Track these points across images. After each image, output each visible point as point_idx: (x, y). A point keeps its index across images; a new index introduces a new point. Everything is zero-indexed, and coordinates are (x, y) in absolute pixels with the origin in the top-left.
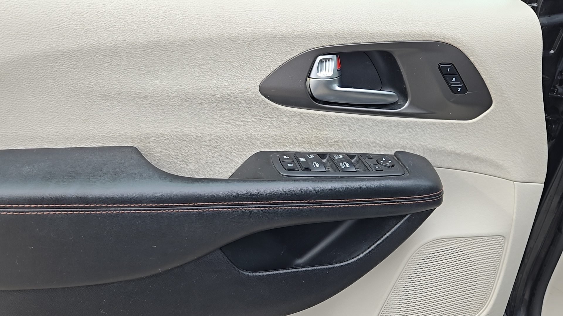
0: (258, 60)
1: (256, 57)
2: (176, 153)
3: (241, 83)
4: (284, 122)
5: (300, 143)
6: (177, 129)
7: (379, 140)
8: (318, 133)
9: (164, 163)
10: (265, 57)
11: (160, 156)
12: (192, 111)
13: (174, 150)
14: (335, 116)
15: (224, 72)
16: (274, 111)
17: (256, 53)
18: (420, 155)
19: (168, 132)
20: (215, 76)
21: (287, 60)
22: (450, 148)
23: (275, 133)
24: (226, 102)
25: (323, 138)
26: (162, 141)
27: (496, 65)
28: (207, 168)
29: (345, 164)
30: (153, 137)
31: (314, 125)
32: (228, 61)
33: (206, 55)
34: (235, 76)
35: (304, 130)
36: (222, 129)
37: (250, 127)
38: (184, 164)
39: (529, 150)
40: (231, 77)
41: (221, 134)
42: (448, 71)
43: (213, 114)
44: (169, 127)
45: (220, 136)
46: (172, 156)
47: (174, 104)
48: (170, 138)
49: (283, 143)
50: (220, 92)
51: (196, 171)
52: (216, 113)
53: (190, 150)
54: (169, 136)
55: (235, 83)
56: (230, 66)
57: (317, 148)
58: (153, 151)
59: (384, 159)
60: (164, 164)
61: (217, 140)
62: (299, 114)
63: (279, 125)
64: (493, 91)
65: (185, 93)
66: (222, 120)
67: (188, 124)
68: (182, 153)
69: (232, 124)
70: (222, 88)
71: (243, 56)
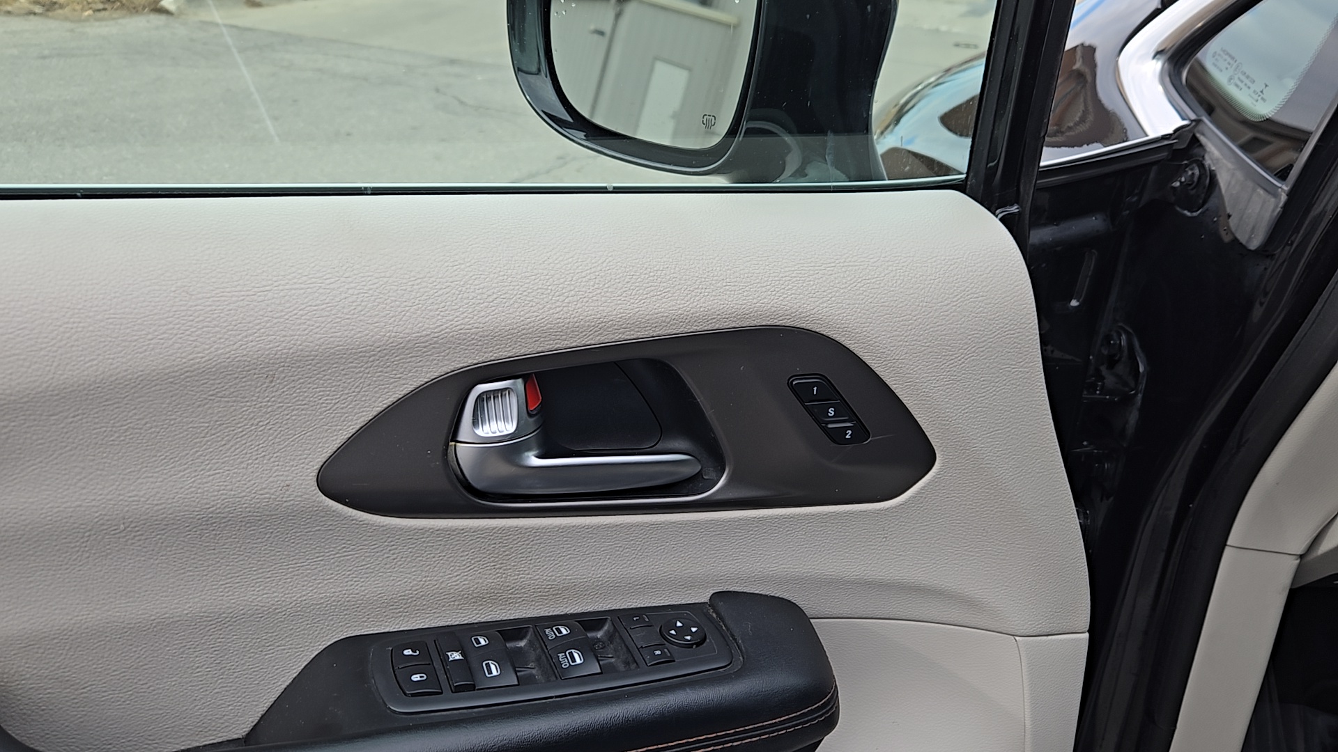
0: (303, 412)
1: (297, 407)
2: (94, 673)
3: (264, 475)
4: (402, 558)
5: (454, 605)
6: (91, 611)
7: (665, 572)
8: (497, 573)
9: (60, 706)
10: (323, 403)
11: (46, 689)
12: (130, 559)
13: (90, 666)
14: (540, 526)
15: (211, 452)
16: (369, 534)
17: (296, 397)
18: (777, 595)
19: (62, 622)
20: (185, 464)
21: (385, 406)
22: (848, 572)
23: (379, 587)
24: (226, 526)
25: (514, 583)
26: (49, 649)
27: (928, 369)
28: (195, 700)
29: (571, 654)
30: (19, 642)
31: (484, 556)
32: (218, 423)
33: (151, 415)
34: (243, 458)
35: (459, 570)
36: (226, 595)
37: (306, 581)
38: (123, 700)
39: (1040, 557)
40: (231, 462)
41: (224, 607)
42: (815, 393)
43: (194, 559)
44: (65, 609)
45: (220, 615)
46: (83, 682)
47: (72, 548)
48: (71, 638)
49: (405, 608)
50: (206, 504)
51: (161, 712)
52: (201, 556)
53: (138, 660)
54: (69, 633)
55: (245, 477)
56: (227, 436)
57: (501, 609)
58: (23, 678)
59: (679, 624)
60: (62, 708)
61: (214, 626)
62: (438, 532)
63: (387, 566)
64: (932, 430)
65: (101, 517)
66: (223, 573)
67: (122, 596)
68: (114, 671)
69: (253, 580)
70: (210, 494)
71: (261, 407)
